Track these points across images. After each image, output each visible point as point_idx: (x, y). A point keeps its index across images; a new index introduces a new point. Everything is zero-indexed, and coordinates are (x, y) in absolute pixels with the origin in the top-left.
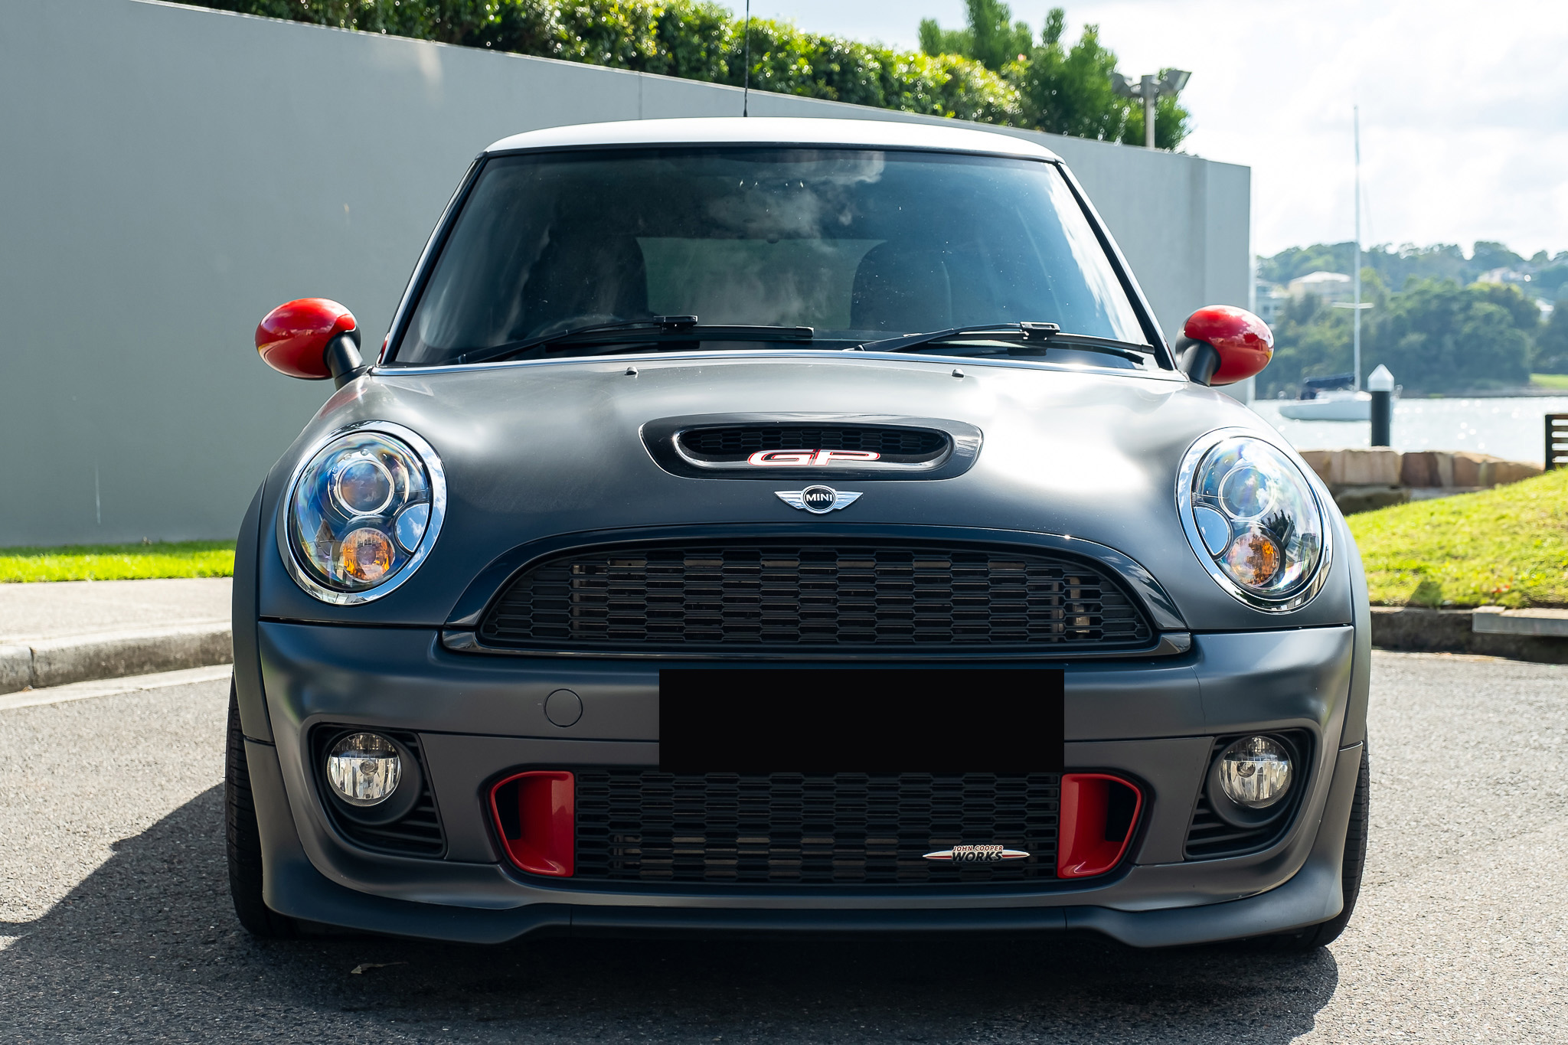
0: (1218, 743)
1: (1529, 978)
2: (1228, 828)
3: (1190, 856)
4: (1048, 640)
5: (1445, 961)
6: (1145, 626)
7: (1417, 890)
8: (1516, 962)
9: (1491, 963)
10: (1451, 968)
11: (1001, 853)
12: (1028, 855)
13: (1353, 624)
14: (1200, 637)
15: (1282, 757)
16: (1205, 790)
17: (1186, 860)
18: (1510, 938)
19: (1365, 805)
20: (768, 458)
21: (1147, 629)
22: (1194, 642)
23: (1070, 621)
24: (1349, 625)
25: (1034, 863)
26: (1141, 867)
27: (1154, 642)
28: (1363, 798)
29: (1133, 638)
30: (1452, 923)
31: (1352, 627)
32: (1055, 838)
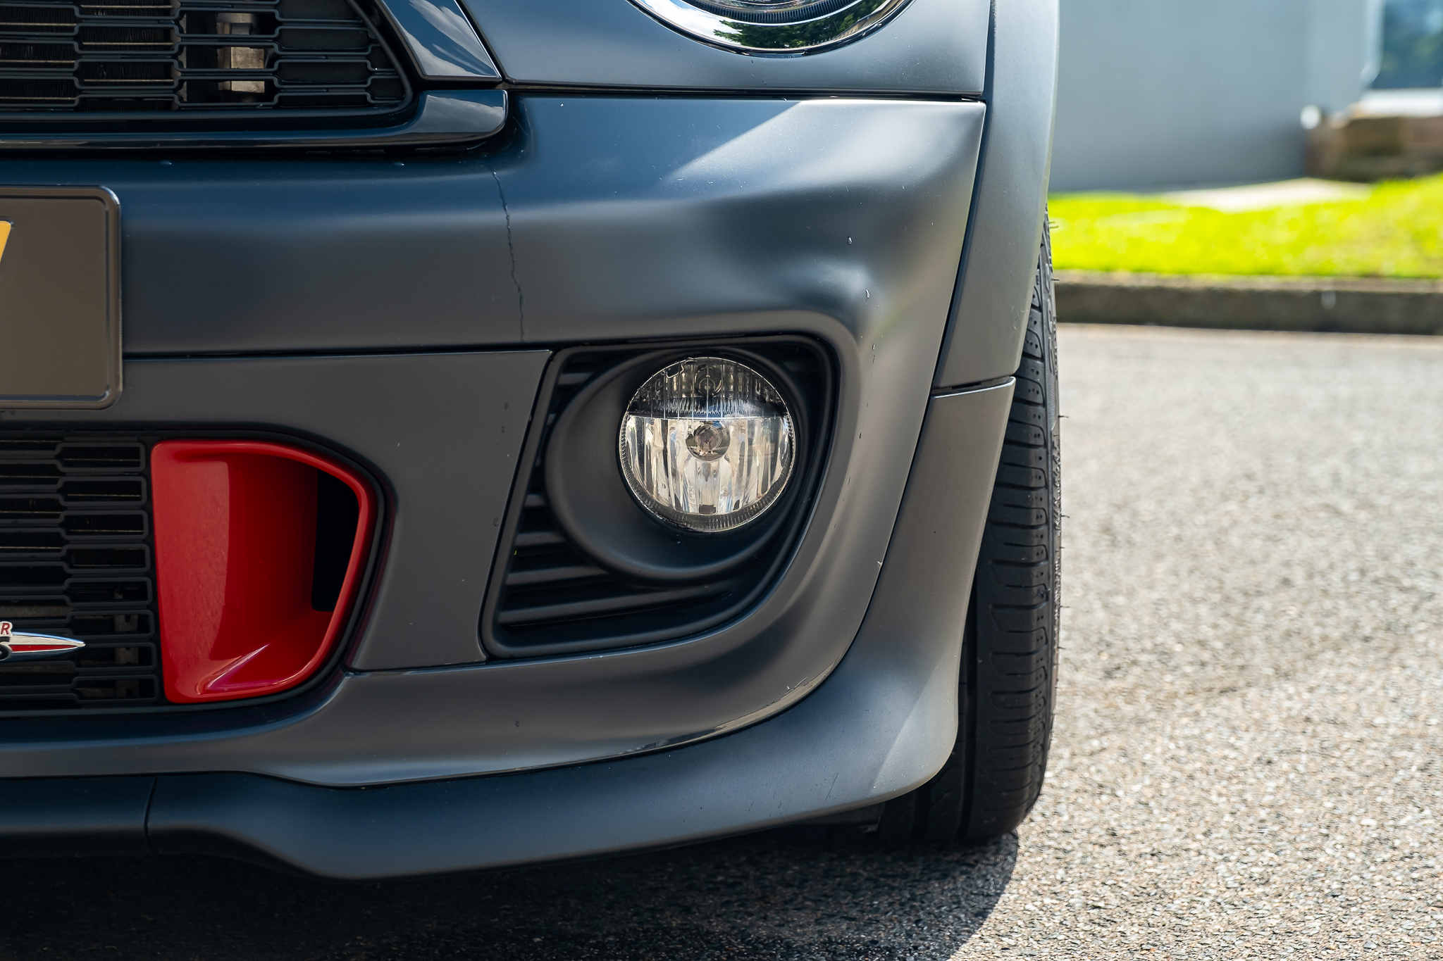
0: (569, 367)
2: (617, 581)
3: (500, 648)
6: (396, 73)
8: (1415, 875)
9: (1356, 878)
10: (1260, 890)
11: (7, 639)
12: (81, 644)
13: (986, 97)
14: (534, 105)
15: (772, 410)
16: (538, 482)
17: (492, 659)
18: (1427, 812)
19: (1044, 529)
21: (400, 80)
22: (515, 115)
23: (208, 57)
24: (974, 98)
25: (128, 664)
26: (367, 675)
27: (413, 112)
28: (1034, 512)
29: (361, 102)
30: (1320, 777)
31: (981, 106)
32: (148, 602)
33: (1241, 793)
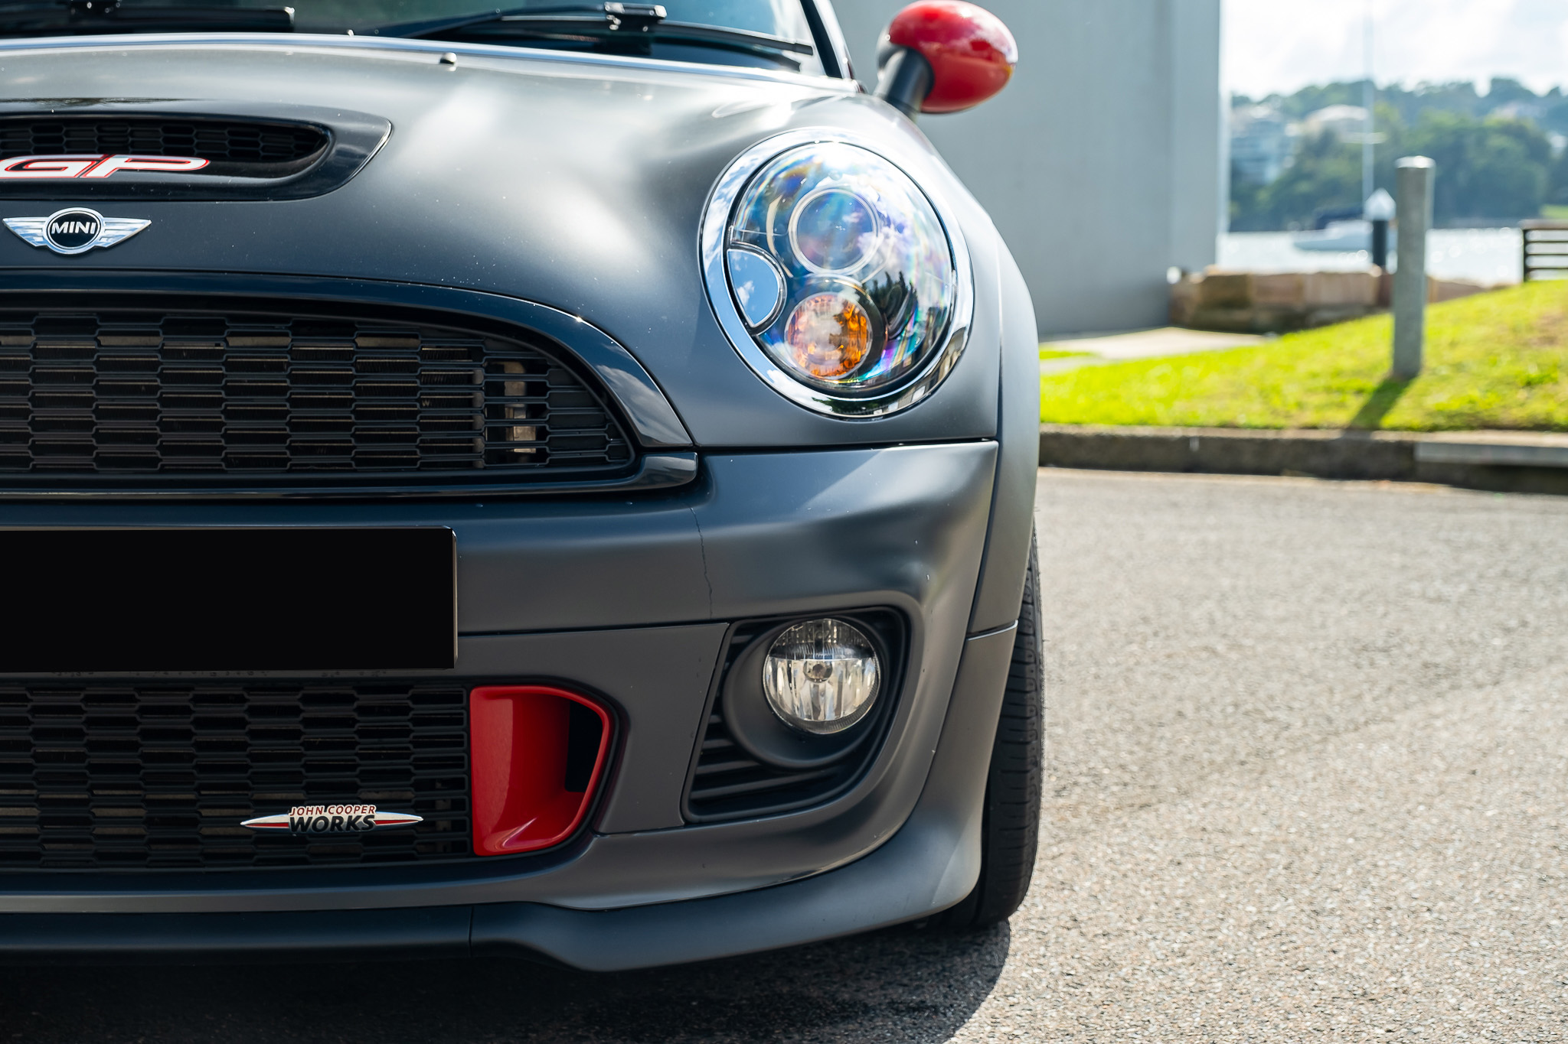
0: (739, 632)
1: (1292, 979)
2: (766, 769)
3: (694, 817)
4: (470, 465)
5: (1176, 946)
6: (624, 442)
7: (1188, 817)
8: (1284, 948)
9: (1244, 951)
10: (1180, 960)
11: (373, 817)
12: (420, 819)
13: (998, 437)
14: (715, 461)
15: (864, 653)
16: (718, 708)
17: (688, 824)
18: (1290, 901)
19: (1034, 719)
20: (18, 168)
21: (627, 446)
22: (702, 466)
23: (499, 434)
24: (991, 439)
25: (445, 830)
26: (608, 837)
27: (635, 468)
28: (1029, 708)
29: (601, 461)
30: (1215, 874)
31: (995, 443)
32: (465, 791)
33: (1161, 887)
